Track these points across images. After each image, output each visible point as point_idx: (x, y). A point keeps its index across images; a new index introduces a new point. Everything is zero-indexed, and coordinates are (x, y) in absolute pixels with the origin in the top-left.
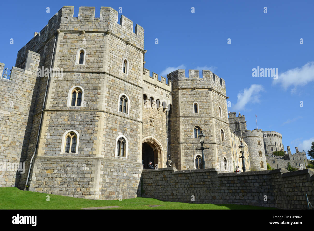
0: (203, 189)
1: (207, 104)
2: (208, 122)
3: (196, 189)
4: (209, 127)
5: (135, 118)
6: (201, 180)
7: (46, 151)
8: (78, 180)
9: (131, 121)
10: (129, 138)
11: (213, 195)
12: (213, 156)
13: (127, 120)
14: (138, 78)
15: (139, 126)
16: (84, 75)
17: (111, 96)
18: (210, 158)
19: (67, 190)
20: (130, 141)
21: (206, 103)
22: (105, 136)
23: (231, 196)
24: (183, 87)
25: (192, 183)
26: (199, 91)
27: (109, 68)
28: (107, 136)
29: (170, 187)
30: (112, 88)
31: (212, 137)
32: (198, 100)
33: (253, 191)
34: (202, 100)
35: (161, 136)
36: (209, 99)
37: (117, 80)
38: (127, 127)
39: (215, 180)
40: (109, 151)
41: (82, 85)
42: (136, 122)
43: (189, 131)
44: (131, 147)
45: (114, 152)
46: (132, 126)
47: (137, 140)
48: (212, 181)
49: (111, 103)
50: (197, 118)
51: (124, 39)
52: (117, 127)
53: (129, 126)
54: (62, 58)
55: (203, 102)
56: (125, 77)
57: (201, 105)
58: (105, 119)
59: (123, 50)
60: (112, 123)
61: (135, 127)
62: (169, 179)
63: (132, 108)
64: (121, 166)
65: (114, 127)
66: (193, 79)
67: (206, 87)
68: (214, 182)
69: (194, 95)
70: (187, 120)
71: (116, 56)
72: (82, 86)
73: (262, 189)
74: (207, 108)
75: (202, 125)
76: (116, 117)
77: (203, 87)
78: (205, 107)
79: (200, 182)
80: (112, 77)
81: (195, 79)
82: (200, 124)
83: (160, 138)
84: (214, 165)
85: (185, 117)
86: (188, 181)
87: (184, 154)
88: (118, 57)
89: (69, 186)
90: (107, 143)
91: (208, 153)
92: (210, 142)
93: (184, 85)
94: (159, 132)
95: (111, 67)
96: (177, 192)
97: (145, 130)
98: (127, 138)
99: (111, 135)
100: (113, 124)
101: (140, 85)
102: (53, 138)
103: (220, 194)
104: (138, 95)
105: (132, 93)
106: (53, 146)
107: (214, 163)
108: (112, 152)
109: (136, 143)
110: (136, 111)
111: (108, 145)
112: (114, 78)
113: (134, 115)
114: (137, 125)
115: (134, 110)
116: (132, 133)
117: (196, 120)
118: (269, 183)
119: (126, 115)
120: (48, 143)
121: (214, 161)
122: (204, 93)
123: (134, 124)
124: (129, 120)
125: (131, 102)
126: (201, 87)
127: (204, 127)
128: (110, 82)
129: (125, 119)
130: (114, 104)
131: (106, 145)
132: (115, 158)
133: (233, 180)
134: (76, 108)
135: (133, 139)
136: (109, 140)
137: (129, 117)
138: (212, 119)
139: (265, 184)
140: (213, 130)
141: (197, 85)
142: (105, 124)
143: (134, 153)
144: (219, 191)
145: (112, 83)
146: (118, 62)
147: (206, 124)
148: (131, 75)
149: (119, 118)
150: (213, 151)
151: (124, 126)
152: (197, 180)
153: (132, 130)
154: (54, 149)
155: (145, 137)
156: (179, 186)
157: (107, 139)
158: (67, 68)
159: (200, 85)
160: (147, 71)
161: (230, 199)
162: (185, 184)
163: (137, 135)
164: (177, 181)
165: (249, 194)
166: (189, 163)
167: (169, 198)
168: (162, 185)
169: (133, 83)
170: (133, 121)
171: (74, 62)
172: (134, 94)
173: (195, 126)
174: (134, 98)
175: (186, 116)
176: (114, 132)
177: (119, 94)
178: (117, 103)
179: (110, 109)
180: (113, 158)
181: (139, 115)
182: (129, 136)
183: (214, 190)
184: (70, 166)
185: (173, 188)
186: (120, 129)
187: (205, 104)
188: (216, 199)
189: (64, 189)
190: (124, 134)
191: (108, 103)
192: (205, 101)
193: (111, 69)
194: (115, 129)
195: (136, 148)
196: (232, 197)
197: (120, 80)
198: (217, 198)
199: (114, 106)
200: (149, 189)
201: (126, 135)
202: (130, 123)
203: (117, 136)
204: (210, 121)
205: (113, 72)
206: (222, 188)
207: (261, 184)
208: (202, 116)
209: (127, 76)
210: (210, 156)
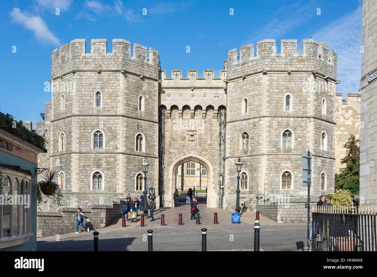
1: (259, 97)
2: (257, 125)
4: (258, 132)
5: (112, 151)
9: (107, 155)
10: (105, 172)
12: (259, 172)
13: (102, 155)
14: (115, 106)
15: (117, 157)
17: (82, 136)
18: (256, 175)
20: (107, 174)
21: (257, 95)
22: (77, 174)
24: (232, 77)
26: (250, 78)
27: (78, 109)
28: (80, 174)
30: (83, 128)
31: (260, 146)
32: (248, 94)
34: (252, 93)
35: (209, 151)
36: (261, 88)
37: (88, 117)
38: (102, 162)
40: (83, 186)
42: (113, 155)
43: (236, 140)
44: (109, 180)
45: (89, 186)
46: (108, 159)
47: (115, 172)
49: (83, 143)
50: (245, 121)
51: (94, 69)
52: (91, 163)
53: (104, 160)
55: (254, 96)
56: (99, 111)
57: (251, 101)
58: (78, 159)
59: (94, 82)
60: (84, 161)
61: (112, 159)
63: (108, 141)
64: (96, 197)
65: (87, 164)
66: (244, 61)
67: (259, 71)
69: (244, 87)
70: (234, 126)
71: (86, 93)
72: (64, 132)
74: (257, 103)
75: (250, 131)
76: (89, 154)
77: (256, 72)
78: (255, 103)
80: (82, 117)
81: (246, 61)
82: (248, 129)
83: (206, 155)
84: (259, 185)
85: (231, 122)
87: (228, 172)
88: (88, 93)
90: (81, 179)
91: (254, 168)
92: (257, 154)
93: (233, 74)
94: (206, 147)
95: (81, 106)
97: (181, 149)
98: (103, 172)
99: (85, 172)
100: (86, 162)
101: (118, 114)
104: (116, 126)
105: (107, 126)
107: (259, 182)
108: (86, 186)
109: (114, 175)
110: (114, 143)
111: (82, 181)
112: (85, 117)
113: (111, 148)
114: (115, 157)
115: (111, 143)
116: (109, 166)
117: (244, 125)
119: (101, 150)
121: (259, 179)
122: (256, 80)
123: (111, 157)
124: (104, 155)
125: (106, 135)
126: (252, 72)
127: (252, 133)
128: (80, 123)
129: (99, 154)
130: (86, 143)
131: (80, 181)
132: (91, 191)
135: (110, 172)
136: (83, 177)
137: (104, 151)
138: (262, 119)
140: (262, 135)
141: (249, 70)
142: (78, 164)
143: (111, 184)
145: (82, 123)
146: (88, 98)
147: (255, 128)
148: (106, 106)
149: (92, 155)
150: (260, 165)
151: (99, 161)
153: (108, 163)
155: (180, 157)
157: (80, 176)
159: (251, 69)
160: (177, 72)
163: (116, 167)
166: (234, 183)
169: (109, 113)
170: (110, 154)
172: (111, 126)
173: (242, 133)
174: (111, 130)
175: (234, 120)
176: (88, 169)
177: (92, 132)
178: (90, 141)
179: (82, 148)
180: (88, 191)
181: (118, 146)
182: (105, 170)
186: (94, 164)
187: (256, 98)
190: (99, 169)
191: (80, 143)
192: (256, 92)
193: (81, 109)
194: (89, 166)
195: (114, 180)
197: (92, 117)
199: (87, 144)
201: (102, 169)
202: (105, 157)
203: (91, 172)
204: (260, 122)
205: (83, 111)
208: (251, 117)
209: (101, 109)
210: (256, 173)
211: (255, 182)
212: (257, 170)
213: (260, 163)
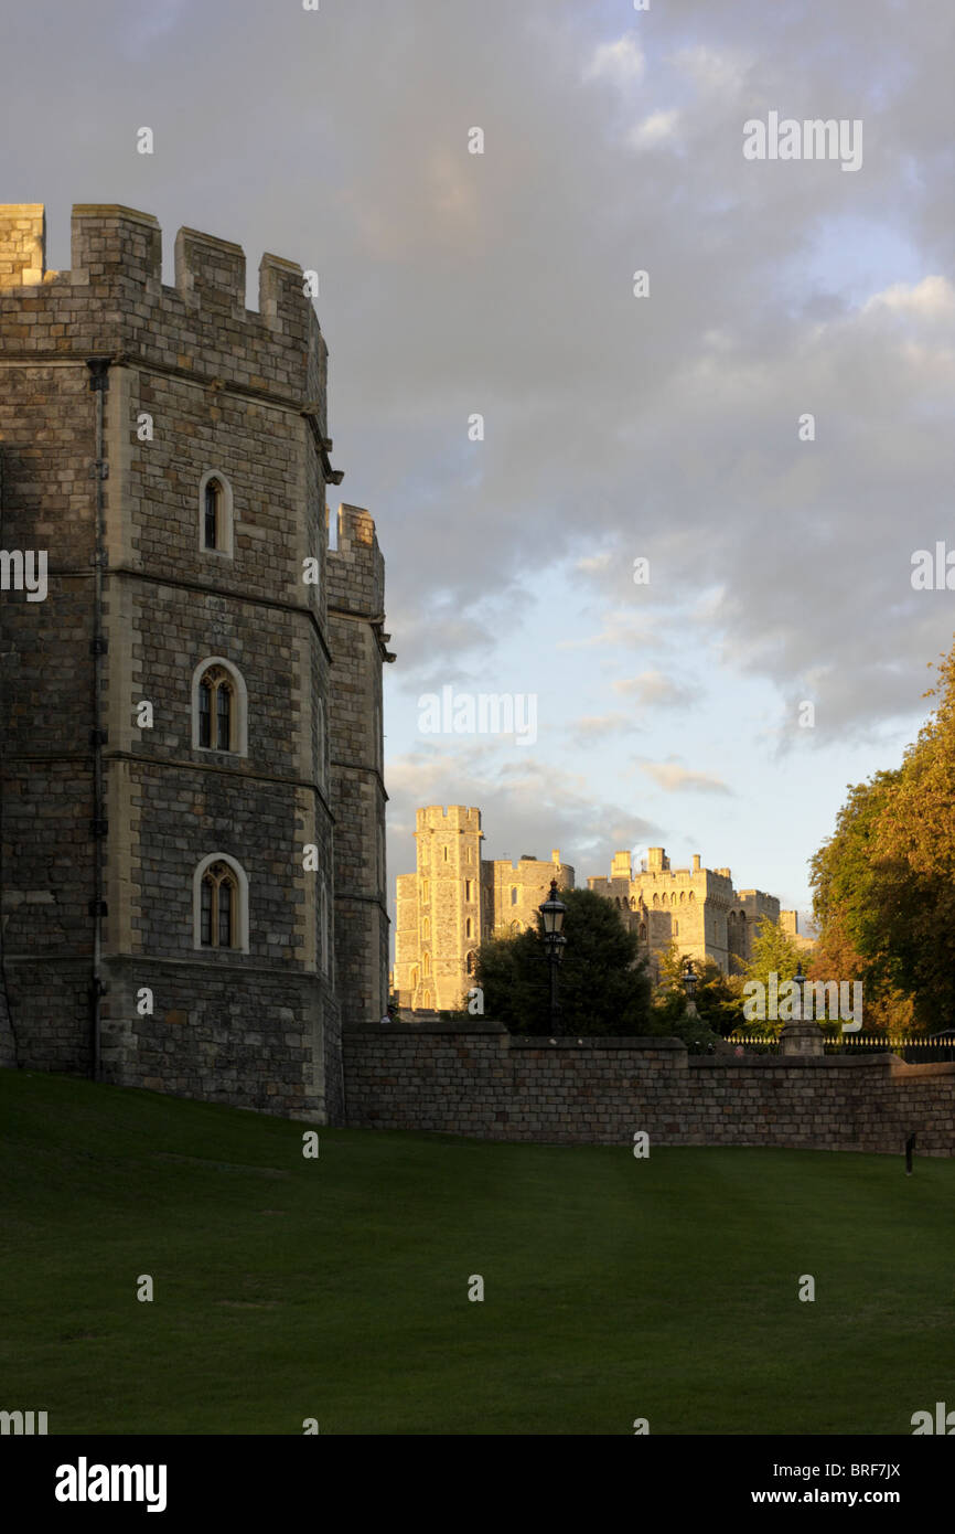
0: (631, 1100)
3: (607, 1101)
6: (623, 1073)
7: (146, 935)
8: (266, 1053)
11: (669, 1119)
12: (368, 961)
16: (237, 611)
18: (356, 969)
19: (240, 1091)
23: (730, 1123)
25: (588, 1081)
29: (490, 1091)
31: (365, 872)
33: (798, 1109)
39: (675, 1074)
41: (235, 656)
48: (665, 1079)
54: (149, 507)
62: (485, 1064)
68: (672, 1083)
72: (236, 662)
73: (821, 1105)
79: (619, 1078)
86: (569, 1073)
89: (243, 1077)
91: (348, 944)
92: (358, 895)
96: (527, 1109)
102: (163, 883)
103: (692, 1118)
106: (168, 917)
118: (842, 1090)
120: (148, 903)
133: (740, 1078)
134: (225, 762)
139: (832, 1092)
144: (690, 1110)
150: (368, 937)
152: (610, 1074)
154: (173, 930)
156: (534, 1091)
158: (171, 561)
161: (726, 1132)
162: (556, 1082)
164: (524, 1073)
165: (786, 1119)
167: (489, 1129)
168: (451, 1084)
171: (192, 533)
183: (673, 1104)
184: (236, 999)
185: (505, 1094)
188: (678, 1132)
189: (228, 1085)
196: (731, 1127)
198: (683, 1129)
200: (387, 1098)
206: (699, 1101)
207: (821, 1091)
210: (355, 963)
211: (351, 993)
212: (361, 951)
213: (370, 930)
